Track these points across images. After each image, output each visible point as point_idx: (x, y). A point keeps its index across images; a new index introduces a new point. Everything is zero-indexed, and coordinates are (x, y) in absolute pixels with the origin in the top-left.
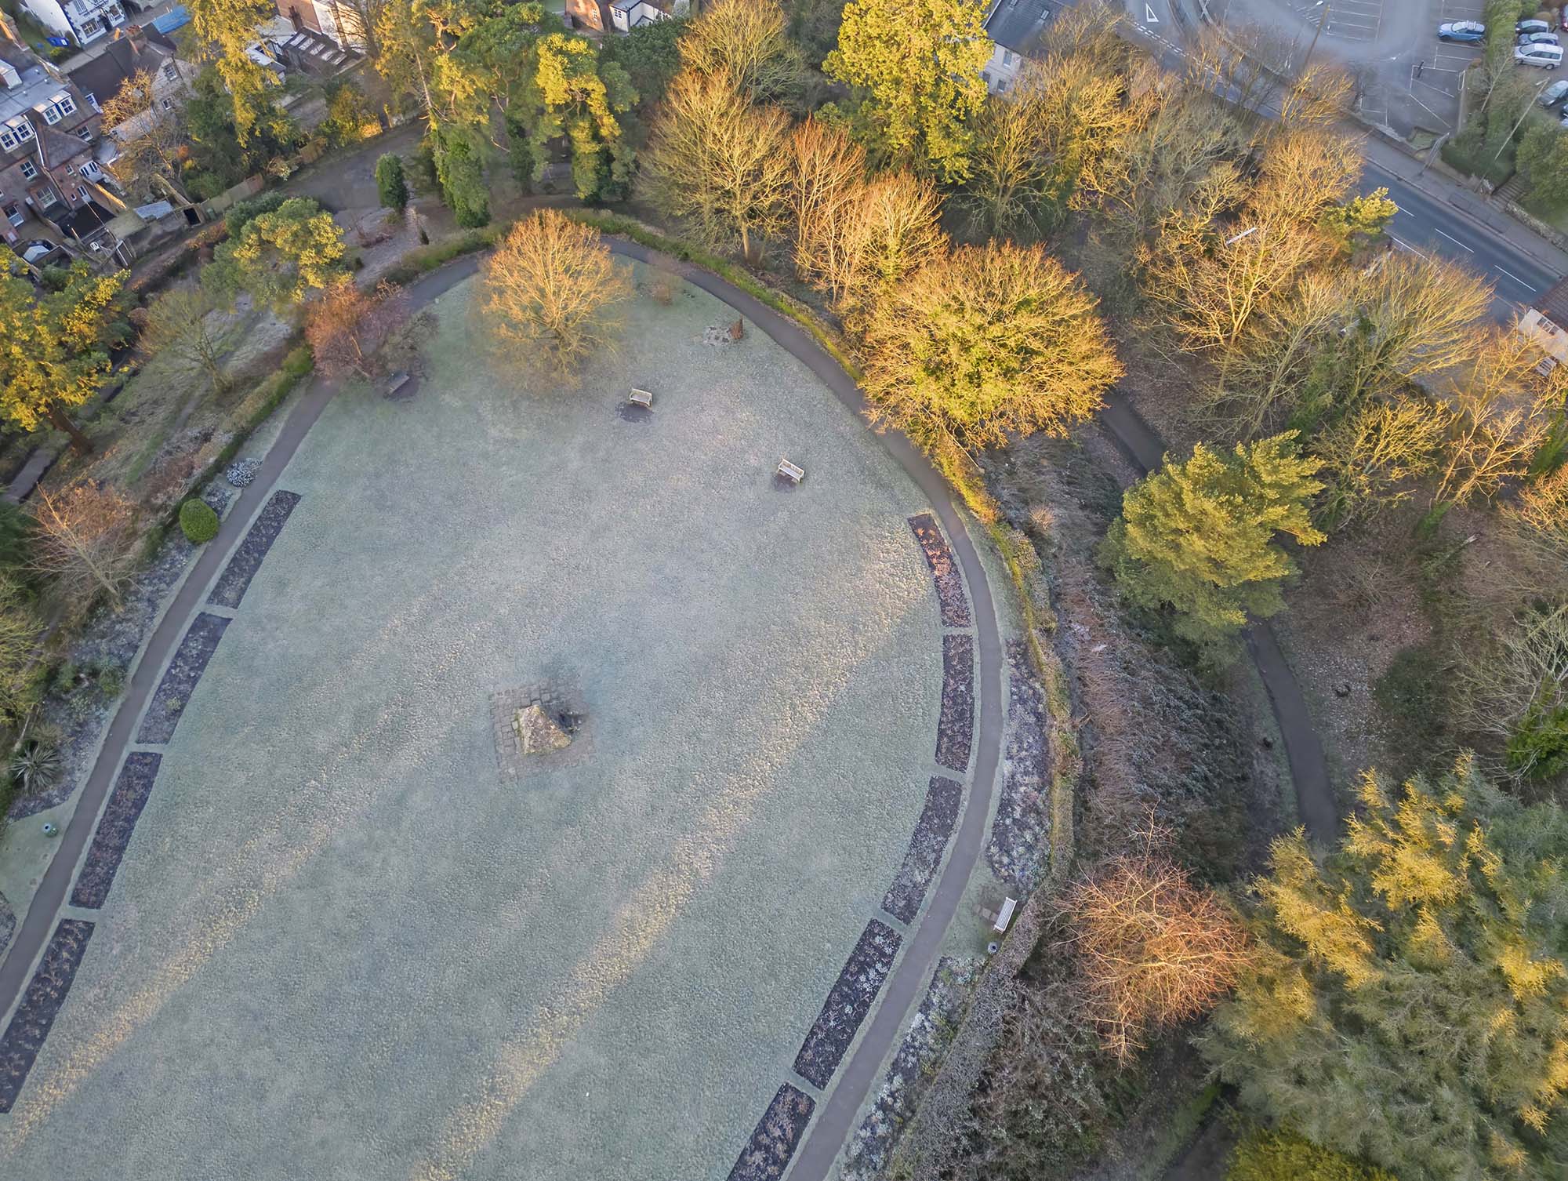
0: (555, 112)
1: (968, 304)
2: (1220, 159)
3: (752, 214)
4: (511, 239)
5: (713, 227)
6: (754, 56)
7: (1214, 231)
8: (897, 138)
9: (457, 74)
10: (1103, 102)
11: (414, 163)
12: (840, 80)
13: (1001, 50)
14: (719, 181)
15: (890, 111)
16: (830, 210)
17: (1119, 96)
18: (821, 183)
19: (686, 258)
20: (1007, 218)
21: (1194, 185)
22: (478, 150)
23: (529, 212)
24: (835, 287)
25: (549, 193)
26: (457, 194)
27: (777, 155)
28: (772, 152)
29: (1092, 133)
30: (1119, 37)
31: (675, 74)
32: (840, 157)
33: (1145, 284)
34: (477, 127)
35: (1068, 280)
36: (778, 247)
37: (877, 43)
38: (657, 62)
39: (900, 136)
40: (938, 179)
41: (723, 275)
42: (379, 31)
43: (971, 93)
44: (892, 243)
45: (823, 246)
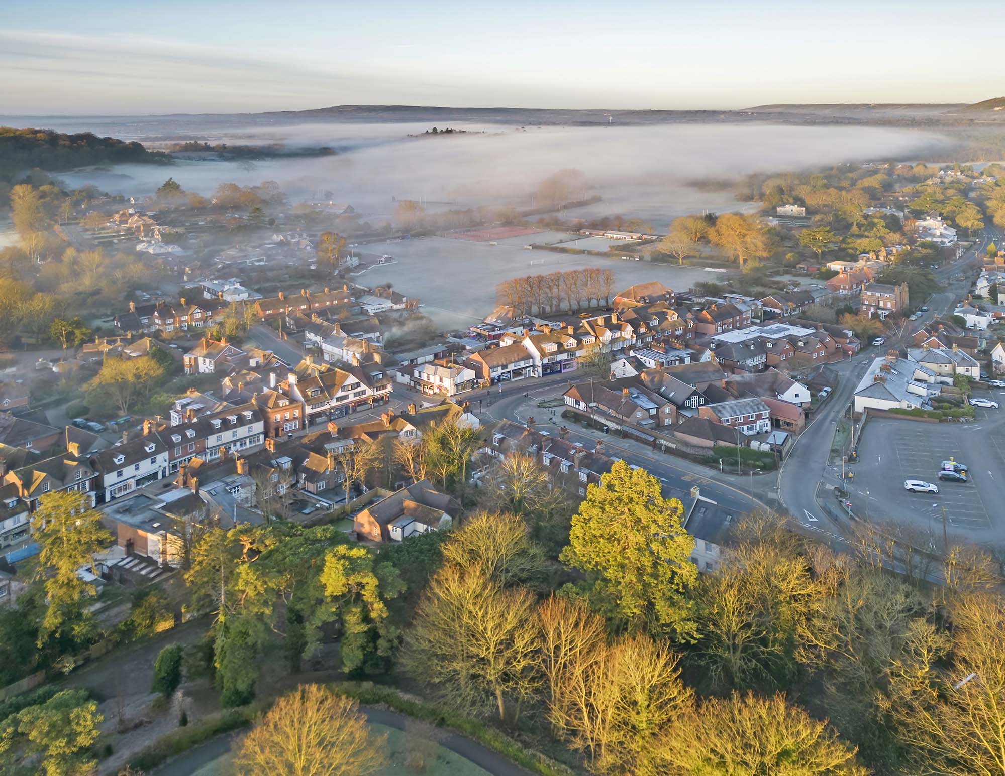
0: (332, 601)
1: (728, 758)
2: (912, 616)
3: (506, 677)
4: (270, 714)
5: (469, 691)
6: (503, 552)
7: (937, 677)
8: (629, 608)
9: (252, 577)
10: (796, 575)
11: (195, 650)
12: (575, 567)
13: (701, 543)
14: (474, 650)
15: (619, 588)
16: (578, 671)
17: (807, 571)
18: (567, 648)
19: (442, 723)
20: (743, 671)
21: (900, 638)
22: (257, 636)
23: (293, 688)
24: (592, 745)
25: (315, 670)
26: (228, 675)
27: (526, 626)
28: (521, 624)
29: (795, 598)
30: (791, 531)
31: (438, 568)
32: (582, 625)
33: (896, 730)
34: (260, 617)
35: (819, 729)
36: (533, 707)
37: (601, 540)
38: (423, 560)
39: (632, 606)
40: (672, 640)
41: (479, 738)
42: (195, 551)
43: (684, 572)
44: (641, 698)
45: (576, 705)
